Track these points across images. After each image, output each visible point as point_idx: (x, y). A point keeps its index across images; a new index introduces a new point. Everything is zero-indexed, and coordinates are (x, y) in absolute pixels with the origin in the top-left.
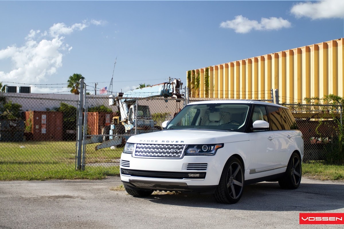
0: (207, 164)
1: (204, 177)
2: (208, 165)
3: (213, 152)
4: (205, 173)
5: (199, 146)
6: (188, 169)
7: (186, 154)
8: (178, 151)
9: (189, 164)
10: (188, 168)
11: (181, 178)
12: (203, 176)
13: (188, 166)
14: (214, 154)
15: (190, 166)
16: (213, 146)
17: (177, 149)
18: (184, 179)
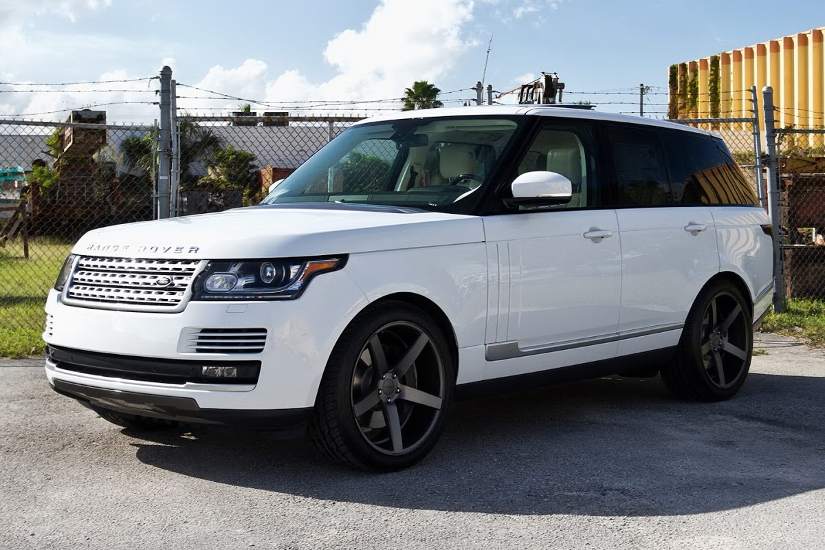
0: (264, 330)
1: (253, 380)
2: (268, 334)
3: (296, 287)
4: (258, 363)
5: (250, 266)
6: (199, 351)
7: (200, 292)
8: (177, 283)
9: (204, 331)
10: (199, 344)
11: (180, 381)
12: (248, 374)
13: (201, 338)
14: (297, 295)
15: (208, 337)
16: (298, 267)
17: (174, 277)
18: (187, 383)
